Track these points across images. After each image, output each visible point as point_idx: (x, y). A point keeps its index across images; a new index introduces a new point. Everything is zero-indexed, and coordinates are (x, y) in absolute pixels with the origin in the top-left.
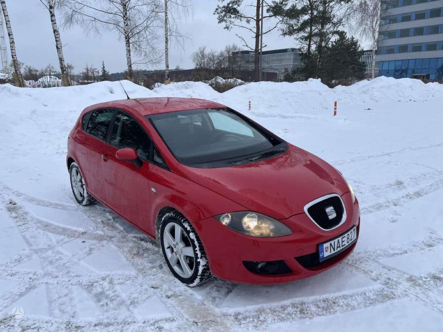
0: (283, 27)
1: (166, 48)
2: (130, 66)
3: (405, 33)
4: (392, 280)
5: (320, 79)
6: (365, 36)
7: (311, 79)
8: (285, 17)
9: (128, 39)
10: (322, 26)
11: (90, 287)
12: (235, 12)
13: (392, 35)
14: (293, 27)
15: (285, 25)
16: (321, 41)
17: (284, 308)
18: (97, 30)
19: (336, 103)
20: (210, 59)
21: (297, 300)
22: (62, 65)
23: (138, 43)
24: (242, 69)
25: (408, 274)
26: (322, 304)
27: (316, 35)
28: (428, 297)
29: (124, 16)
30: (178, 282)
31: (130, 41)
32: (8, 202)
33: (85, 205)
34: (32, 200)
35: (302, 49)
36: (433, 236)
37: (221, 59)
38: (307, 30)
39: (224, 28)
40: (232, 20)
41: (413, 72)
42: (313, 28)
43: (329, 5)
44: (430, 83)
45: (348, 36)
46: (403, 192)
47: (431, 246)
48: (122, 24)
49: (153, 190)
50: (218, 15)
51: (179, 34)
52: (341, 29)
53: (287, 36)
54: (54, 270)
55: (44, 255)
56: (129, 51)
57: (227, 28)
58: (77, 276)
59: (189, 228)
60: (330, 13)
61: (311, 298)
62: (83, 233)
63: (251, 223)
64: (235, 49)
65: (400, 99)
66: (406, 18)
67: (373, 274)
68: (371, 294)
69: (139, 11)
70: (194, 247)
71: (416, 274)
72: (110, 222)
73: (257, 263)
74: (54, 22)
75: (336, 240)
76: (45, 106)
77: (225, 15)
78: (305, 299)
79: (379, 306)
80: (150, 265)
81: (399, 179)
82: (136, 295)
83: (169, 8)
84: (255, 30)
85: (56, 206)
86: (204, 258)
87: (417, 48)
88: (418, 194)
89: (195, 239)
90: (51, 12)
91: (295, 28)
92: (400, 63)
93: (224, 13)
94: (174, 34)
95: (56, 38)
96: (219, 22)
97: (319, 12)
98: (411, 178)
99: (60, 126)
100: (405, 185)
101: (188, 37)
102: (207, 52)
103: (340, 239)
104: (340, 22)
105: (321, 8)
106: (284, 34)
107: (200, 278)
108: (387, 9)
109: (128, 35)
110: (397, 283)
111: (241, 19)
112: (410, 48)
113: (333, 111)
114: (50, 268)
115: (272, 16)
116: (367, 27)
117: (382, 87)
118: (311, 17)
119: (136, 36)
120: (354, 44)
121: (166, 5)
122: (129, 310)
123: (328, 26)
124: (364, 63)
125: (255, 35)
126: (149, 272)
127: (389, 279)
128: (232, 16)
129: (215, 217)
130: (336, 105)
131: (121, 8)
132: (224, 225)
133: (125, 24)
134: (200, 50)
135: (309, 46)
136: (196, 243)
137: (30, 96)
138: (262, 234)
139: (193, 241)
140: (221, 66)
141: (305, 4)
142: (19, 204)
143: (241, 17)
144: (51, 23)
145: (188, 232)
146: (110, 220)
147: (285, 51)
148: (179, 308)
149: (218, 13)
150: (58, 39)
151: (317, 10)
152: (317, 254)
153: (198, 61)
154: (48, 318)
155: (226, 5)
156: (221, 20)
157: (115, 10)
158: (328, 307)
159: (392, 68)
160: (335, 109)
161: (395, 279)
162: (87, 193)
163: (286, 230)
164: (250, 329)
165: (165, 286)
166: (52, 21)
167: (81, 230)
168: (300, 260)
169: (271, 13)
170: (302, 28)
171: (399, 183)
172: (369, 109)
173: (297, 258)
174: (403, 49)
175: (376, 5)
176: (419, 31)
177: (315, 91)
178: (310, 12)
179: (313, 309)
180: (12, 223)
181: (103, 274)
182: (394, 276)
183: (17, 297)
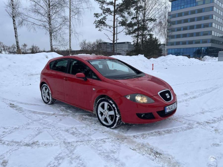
0: (126, 31)
1: (70, 39)
2: (52, 47)
3: (178, 36)
4: (191, 123)
5: (143, 55)
6: (161, 37)
7: (139, 55)
8: (127, 26)
9: (51, 33)
10: (143, 32)
11: (67, 131)
12: (104, 23)
13: (173, 37)
14: (131, 31)
15: (127, 30)
16: (143, 38)
17: (152, 133)
18: (34, 29)
19: (153, 64)
20: (89, 46)
21: (157, 130)
22: (18, 45)
23: (56, 36)
24: (104, 51)
25: (197, 121)
26: (166, 131)
27: (141, 35)
28: (206, 128)
29: (49, 23)
30: (106, 127)
31: (52, 35)
32: (10, 104)
33: (50, 104)
34: (21, 103)
35: (135, 41)
36: (204, 110)
37: (94, 46)
38: (136, 33)
39: (99, 30)
40: (102, 27)
41: (183, 54)
42: (139, 32)
43: (146, 22)
44: (191, 58)
45: (154, 37)
46: (188, 97)
47: (203, 113)
48: (48, 27)
49: (94, 89)
50: (95, 24)
51: (76, 32)
52: (151, 33)
53: (128, 35)
54: (47, 126)
55: (39, 122)
56: (51, 40)
57: (100, 30)
58: (59, 128)
59: (112, 103)
60: (147, 26)
61: (162, 130)
62: (53, 114)
63: (138, 98)
64: (101, 41)
65: (179, 65)
66: (179, 30)
67: (183, 122)
68: (184, 128)
69: (56, 21)
70: (115, 110)
71: (200, 121)
72: (64, 110)
73: (142, 114)
74: (15, 24)
75: (170, 106)
76: (15, 63)
77: (99, 25)
78: (159, 130)
79: (188, 131)
80: (90, 123)
81: (185, 93)
82: (89, 132)
83: (71, 20)
84: (113, 32)
85: (35, 105)
86: (119, 114)
87: (184, 43)
88: (194, 98)
89: (115, 107)
90: (13, 19)
91: (131, 32)
92: (176, 50)
93: (98, 23)
94: (73, 32)
95: (15, 32)
96: (96, 28)
97: (142, 25)
98: (190, 92)
99: (23, 73)
100: (188, 94)
101: (80, 34)
102: (87, 42)
103: (172, 105)
104: (151, 30)
105: (142, 24)
106: (127, 34)
107: (117, 124)
108: (171, 25)
109: (51, 32)
110: (193, 124)
111: (106, 27)
112: (181, 43)
113: (152, 68)
114: (45, 126)
115: (121, 26)
116: (162, 33)
117: (170, 59)
118: (138, 27)
119: (55, 33)
120: (156, 40)
121: (70, 19)
122: (88, 137)
123: (146, 32)
124: (161, 49)
125: (113, 34)
126: (91, 125)
127: (190, 123)
128: (102, 25)
129: (125, 97)
130: (153, 65)
131: (48, 19)
132: (128, 99)
133: (50, 27)
134: (83, 41)
135: (138, 40)
136: (116, 108)
137: (7, 58)
138: (144, 102)
139: (114, 108)
140: (94, 49)
141: (135, 21)
142: (15, 105)
143: (106, 25)
144: (13, 24)
145: (112, 104)
146: (64, 109)
147: (124, 43)
148: (110, 135)
149: (95, 23)
150: (16, 32)
151: (141, 24)
152: (164, 111)
153: (82, 46)
154: (54, 141)
155: (99, 20)
156: (97, 27)
157: (45, 20)
158: (169, 132)
159: (173, 52)
160: (153, 67)
161: (192, 123)
162: (52, 98)
163: (152, 101)
164: (141, 139)
165: (100, 129)
166: (14, 23)
167: (52, 113)
168: (158, 112)
169: (121, 25)
170: (134, 32)
171: (186, 94)
172: (166, 68)
173: (157, 112)
174: (178, 43)
175: (166, 23)
176: (185, 36)
177: (142, 60)
178: (137, 25)
179: (164, 133)
180: (16, 112)
181: (71, 126)
182: (191, 122)
183: (35, 136)
